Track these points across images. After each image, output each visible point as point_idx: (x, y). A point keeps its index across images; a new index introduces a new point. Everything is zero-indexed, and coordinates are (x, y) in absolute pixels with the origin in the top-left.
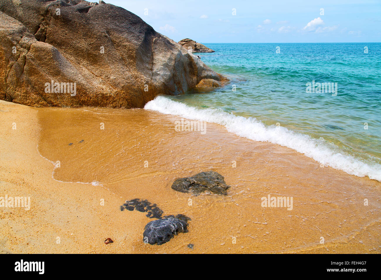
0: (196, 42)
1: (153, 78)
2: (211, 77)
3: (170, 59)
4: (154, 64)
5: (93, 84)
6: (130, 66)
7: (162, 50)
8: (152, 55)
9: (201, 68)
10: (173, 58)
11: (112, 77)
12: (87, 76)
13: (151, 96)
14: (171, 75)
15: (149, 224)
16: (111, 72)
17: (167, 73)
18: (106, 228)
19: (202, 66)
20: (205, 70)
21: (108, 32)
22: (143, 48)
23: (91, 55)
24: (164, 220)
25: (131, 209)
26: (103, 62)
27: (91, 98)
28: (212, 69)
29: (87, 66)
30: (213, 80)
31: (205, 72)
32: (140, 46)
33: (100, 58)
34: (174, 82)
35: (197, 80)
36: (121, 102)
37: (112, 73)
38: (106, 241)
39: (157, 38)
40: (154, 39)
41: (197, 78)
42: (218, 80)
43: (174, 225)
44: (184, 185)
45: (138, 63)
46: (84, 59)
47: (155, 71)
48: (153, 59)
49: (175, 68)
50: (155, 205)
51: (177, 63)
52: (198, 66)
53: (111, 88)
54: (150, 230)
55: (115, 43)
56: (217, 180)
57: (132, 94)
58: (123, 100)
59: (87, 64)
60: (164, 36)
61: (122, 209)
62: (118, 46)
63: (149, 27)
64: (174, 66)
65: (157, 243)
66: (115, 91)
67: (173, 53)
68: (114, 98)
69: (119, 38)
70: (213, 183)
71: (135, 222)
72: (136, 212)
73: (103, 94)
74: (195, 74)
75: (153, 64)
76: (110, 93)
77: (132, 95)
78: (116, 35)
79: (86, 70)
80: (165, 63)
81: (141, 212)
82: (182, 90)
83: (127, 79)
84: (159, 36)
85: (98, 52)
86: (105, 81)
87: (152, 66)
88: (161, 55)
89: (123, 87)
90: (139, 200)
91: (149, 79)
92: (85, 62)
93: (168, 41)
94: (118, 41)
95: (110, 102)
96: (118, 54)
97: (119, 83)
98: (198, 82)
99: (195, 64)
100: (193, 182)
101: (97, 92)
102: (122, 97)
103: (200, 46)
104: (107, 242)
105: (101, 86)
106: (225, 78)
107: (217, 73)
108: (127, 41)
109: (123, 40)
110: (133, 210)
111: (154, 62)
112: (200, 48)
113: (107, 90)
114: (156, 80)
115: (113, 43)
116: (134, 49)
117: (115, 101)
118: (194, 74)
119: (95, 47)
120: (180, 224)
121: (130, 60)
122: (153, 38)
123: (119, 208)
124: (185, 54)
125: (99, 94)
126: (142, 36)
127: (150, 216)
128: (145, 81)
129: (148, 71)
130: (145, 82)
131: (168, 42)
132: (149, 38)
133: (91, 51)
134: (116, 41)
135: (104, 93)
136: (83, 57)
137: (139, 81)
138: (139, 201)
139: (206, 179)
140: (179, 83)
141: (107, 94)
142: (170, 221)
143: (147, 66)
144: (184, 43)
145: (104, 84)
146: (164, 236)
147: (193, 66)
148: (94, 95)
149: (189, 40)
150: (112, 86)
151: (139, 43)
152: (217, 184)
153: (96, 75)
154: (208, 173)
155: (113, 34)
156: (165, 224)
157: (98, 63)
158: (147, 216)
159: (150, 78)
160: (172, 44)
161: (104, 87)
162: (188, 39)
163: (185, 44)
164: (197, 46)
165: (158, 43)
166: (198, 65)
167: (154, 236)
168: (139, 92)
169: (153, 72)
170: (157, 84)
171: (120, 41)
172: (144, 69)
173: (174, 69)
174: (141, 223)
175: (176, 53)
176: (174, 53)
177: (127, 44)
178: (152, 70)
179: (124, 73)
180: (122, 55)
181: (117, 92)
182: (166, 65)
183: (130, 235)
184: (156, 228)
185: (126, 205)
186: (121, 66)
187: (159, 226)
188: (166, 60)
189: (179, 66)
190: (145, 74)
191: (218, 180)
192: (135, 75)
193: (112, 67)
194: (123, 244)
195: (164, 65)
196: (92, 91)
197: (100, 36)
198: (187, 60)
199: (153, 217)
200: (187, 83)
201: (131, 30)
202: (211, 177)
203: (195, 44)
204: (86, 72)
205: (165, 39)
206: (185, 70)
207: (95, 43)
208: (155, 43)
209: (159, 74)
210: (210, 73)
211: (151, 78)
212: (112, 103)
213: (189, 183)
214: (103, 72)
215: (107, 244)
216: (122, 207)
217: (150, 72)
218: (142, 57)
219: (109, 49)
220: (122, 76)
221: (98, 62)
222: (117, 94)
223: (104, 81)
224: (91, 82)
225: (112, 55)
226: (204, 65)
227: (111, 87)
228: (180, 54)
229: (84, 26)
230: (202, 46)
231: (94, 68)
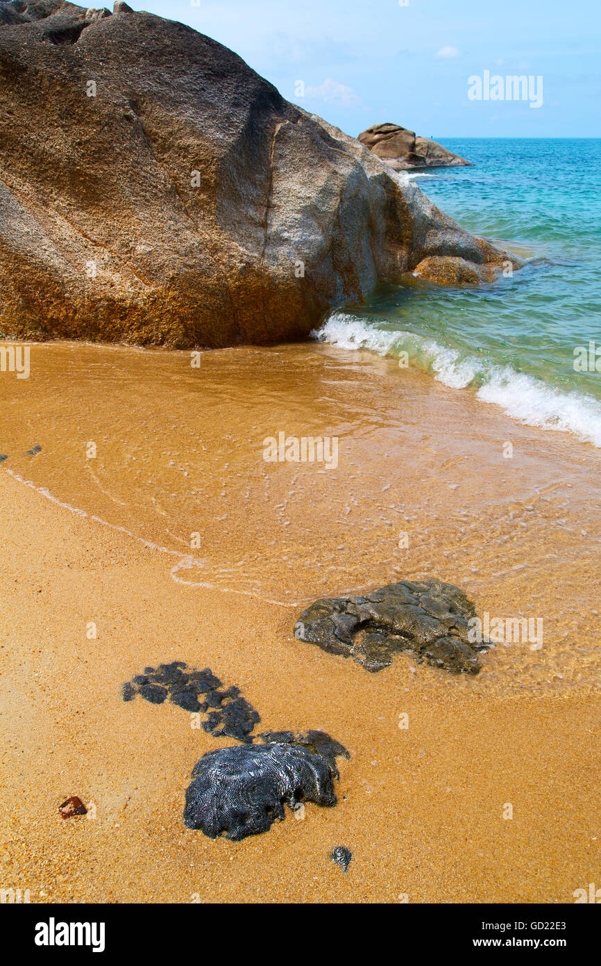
0: (414, 135)
1: (269, 251)
2: (454, 251)
3: (326, 192)
4: (275, 206)
5: (84, 269)
6: (198, 213)
7: (301, 160)
8: (270, 179)
9: (424, 219)
10: (336, 189)
11: (141, 249)
12: (66, 243)
13: (257, 307)
14: (326, 244)
15: (207, 760)
16: (138, 233)
17: (312, 237)
18: (69, 758)
19: (428, 213)
20: (438, 227)
21: (134, 105)
22: (240, 154)
23: (82, 179)
24: (259, 751)
25: (156, 697)
26: (116, 200)
27: (75, 312)
28: (459, 226)
29: (68, 213)
30: (459, 262)
31: (436, 235)
32: (233, 148)
33: (108, 188)
34: (335, 268)
35: (409, 261)
36: (164, 327)
37: (141, 235)
38: (63, 806)
39: (288, 122)
40: (279, 127)
41: (409, 253)
42: (476, 262)
43: (288, 773)
44: (336, 627)
45: (221, 204)
46: (61, 189)
47: (274, 229)
48: (270, 191)
49: (339, 221)
50: (235, 691)
51: (346, 203)
52: (413, 215)
53: (137, 282)
54: (207, 785)
55: (155, 141)
56: (448, 615)
57: (199, 302)
58: (172, 320)
59: (69, 205)
60: (313, 117)
61: (128, 695)
62: (164, 149)
63: (266, 88)
64: (336, 214)
65: (226, 830)
66: (148, 290)
67: (337, 173)
68: (144, 312)
69: (168, 124)
70: (436, 627)
71: (164, 747)
72: (170, 709)
73: (111, 301)
74: (402, 242)
75: (270, 206)
76: (133, 298)
77: (200, 306)
78: (159, 112)
79: (66, 224)
80: (308, 203)
81: (185, 711)
82: (359, 292)
83: (186, 256)
84: (296, 114)
85: (102, 169)
86: (121, 260)
87: (266, 214)
88: (297, 177)
89: (173, 278)
90: (183, 665)
91: (256, 255)
92: (62, 199)
93: (324, 131)
94: (163, 132)
95: (132, 324)
96: (162, 173)
97: (161, 267)
98: (411, 267)
99: (408, 209)
100: (368, 617)
101: (93, 294)
102: (168, 311)
103: (428, 147)
104: (66, 809)
105: (108, 274)
106: (501, 256)
107: (476, 237)
108: (193, 133)
109: (179, 130)
110: (160, 701)
111: (275, 201)
112: (426, 156)
113: (125, 287)
114: (275, 258)
115: (149, 138)
116: (213, 158)
117: (146, 323)
118: (400, 242)
119: (95, 152)
120: (311, 772)
121: (199, 194)
122: (275, 122)
123: (118, 689)
124: (376, 174)
125: (100, 300)
126: (243, 115)
127: (216, 729)
128: (241, 262)
129: (254, 229)
130: (242, 264)
131: (324, 135)
132: (262, 123)
133: (83, 166)
134: (156, 134)
135: (117, 296)
136: (58, 184)
137: (224, 260)
138: (184, 672)
139: (412, 607)
140: (349, 269)
141: (124, 300)
142: (278, 757)
143: (251, 212)
144: (377, 137)
145: (117, 268)
146: (251, 807)
147: (398, 213)
148: (84, 301)
149: (393, 128)
150: (140, 277)
151: (230, 141)
152: (447, 631)
153: (95, 241)
154: (422, 585)
155: (149, 109)
156: (259, 768)
157: (102, 203)
158: (205, 729)
159: (257, 251)
160: (334, 143)
161: (116, 278)
162: (390, 125)
163: (379, 140)
164: (417, 149)
165: (289, 137)
166: (415, 213)
167: (221, 808)
168: (223, 296)
169: (269, 232)
170: (280, 271)
171: (171, 134)
172: (239, 223)
173: (335, 225)
174: (183, 753)
175: (346, 170)
176: (341, 172)
177: (192, 141)
178: (265, 225)
179: (177, 235)
180: (175, 177)
181: (153, 293)
182: (311, 212)
183: (142, 794)
184: (228, 778)
185: (143, 681)
186: (171, 213)
187: (239, 772)
188: (313, 195)
189: (352, 213)
190: (243, 240)
191: (452, 616)
192: (211, 241)
193: (141, 215)
194: (117, 825)
195: (303, 211)
196: (81, 288)
197: (111, 116)
198: (379, 194)
199: (222, 734)
200: (377, 269)
201: (206, 96)
202: (430, 603)
203: (411, 140)
204: (66, 230)
205: (315, 124)
206: (371, 226)
207: (95, 139)
208: (282, 138)
209: (286, 240)
210: (451, 239)
211: (261, 251)
212: (138, 329)
213: (354, 620)
214: (114, 232)
215: (66, 816)
216: (128, 686)
217: (260, 234)
218: (237, 183)
219: (136, 159)
220: (171, 244)
221: (101, 200)
222: (154, 301)
223: (117, 260)
224: (78, 261)
225: (144, 177)
226: (436, 212)
227: (136, 279)
228: (359, 176)
229: (63, 85)
230: (434, 148)
231: (89, 219)
